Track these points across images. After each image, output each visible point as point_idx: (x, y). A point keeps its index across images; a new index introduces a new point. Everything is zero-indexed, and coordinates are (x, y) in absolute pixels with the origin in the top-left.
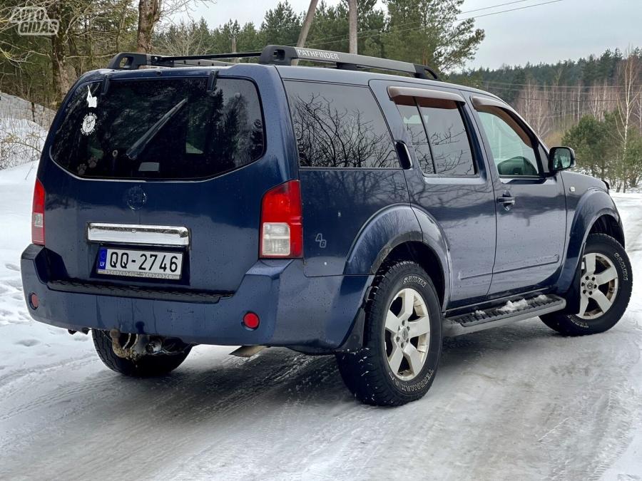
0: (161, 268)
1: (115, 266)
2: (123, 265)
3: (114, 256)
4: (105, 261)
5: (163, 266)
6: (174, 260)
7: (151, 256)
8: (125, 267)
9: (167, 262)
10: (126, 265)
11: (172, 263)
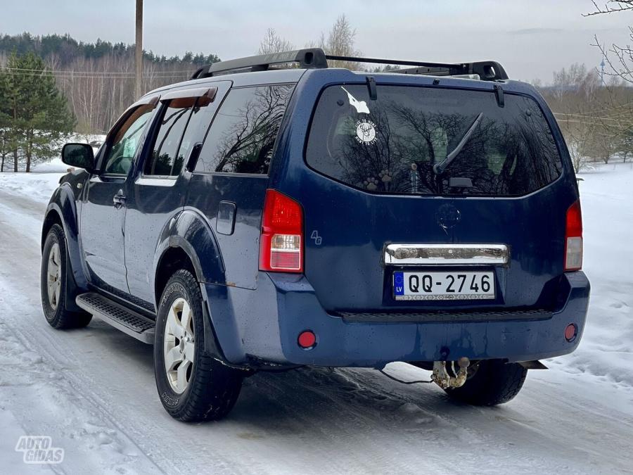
0: (472, 288)
1: (416, 290)
2: (427, 288)
3: (414, 280)
4: (402, 285)
5: (474, 286)
6: (485, 279)
7: (459, 277)
8: (429, 290)
9: (478, 281)
10: (430, 288)
11: (483, 283)
